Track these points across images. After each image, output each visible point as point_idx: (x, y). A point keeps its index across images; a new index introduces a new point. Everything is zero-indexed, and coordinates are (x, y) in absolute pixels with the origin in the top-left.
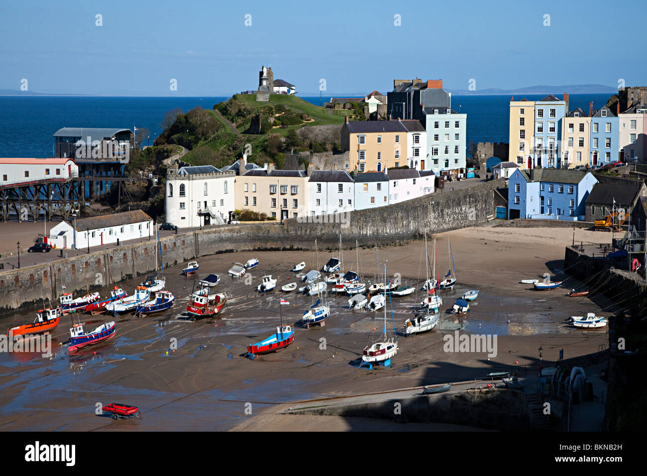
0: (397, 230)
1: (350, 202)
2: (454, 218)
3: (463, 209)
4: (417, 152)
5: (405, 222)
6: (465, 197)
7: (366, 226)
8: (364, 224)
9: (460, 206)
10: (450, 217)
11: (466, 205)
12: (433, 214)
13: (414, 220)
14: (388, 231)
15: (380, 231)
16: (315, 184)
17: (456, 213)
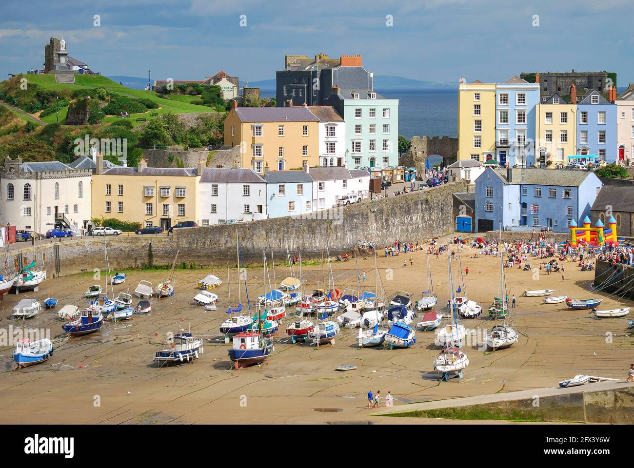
0: (330, 244)
1: (260, 208)
2: (402, 229)
3: (414, 218)
4: (332, 147)
5: (339, 234)
6: (416, 203)
7: (289, 238)
8: (286, 235)
9: (409, 214)
10: (397, 229)
11: (418, 213)
12: (375, 224)
13: (351, 231)
14: (318, 245)
15: (307, 245)
16: (209, 186)
17: (405, 224)
